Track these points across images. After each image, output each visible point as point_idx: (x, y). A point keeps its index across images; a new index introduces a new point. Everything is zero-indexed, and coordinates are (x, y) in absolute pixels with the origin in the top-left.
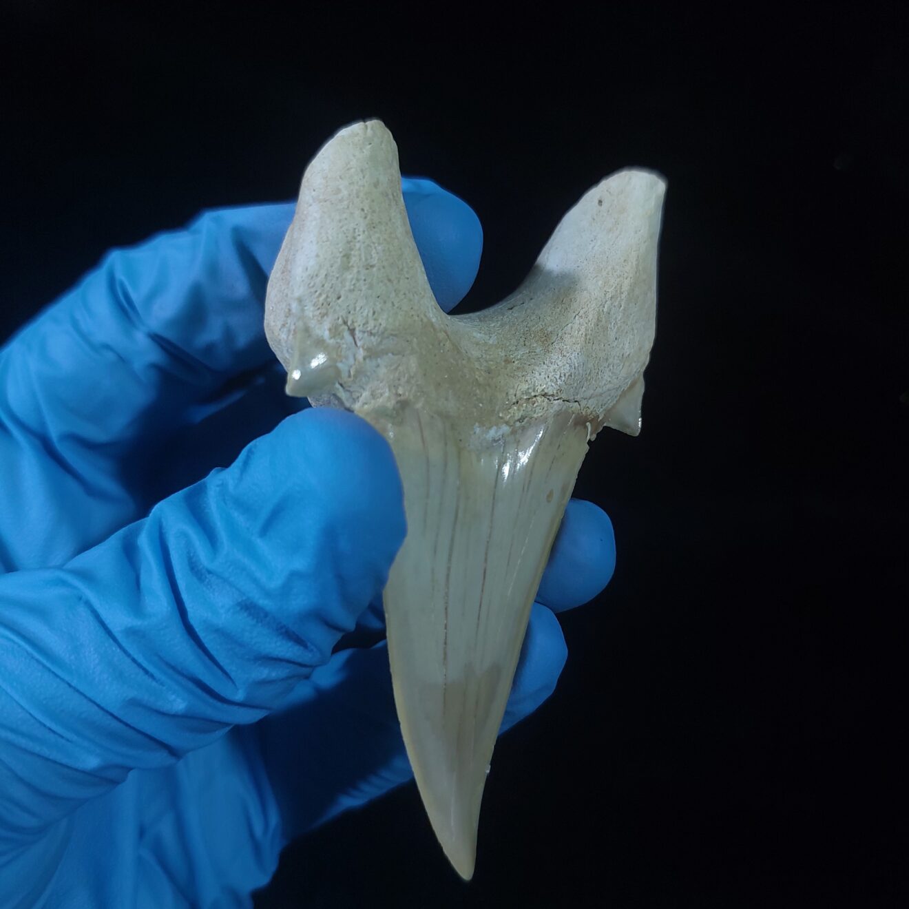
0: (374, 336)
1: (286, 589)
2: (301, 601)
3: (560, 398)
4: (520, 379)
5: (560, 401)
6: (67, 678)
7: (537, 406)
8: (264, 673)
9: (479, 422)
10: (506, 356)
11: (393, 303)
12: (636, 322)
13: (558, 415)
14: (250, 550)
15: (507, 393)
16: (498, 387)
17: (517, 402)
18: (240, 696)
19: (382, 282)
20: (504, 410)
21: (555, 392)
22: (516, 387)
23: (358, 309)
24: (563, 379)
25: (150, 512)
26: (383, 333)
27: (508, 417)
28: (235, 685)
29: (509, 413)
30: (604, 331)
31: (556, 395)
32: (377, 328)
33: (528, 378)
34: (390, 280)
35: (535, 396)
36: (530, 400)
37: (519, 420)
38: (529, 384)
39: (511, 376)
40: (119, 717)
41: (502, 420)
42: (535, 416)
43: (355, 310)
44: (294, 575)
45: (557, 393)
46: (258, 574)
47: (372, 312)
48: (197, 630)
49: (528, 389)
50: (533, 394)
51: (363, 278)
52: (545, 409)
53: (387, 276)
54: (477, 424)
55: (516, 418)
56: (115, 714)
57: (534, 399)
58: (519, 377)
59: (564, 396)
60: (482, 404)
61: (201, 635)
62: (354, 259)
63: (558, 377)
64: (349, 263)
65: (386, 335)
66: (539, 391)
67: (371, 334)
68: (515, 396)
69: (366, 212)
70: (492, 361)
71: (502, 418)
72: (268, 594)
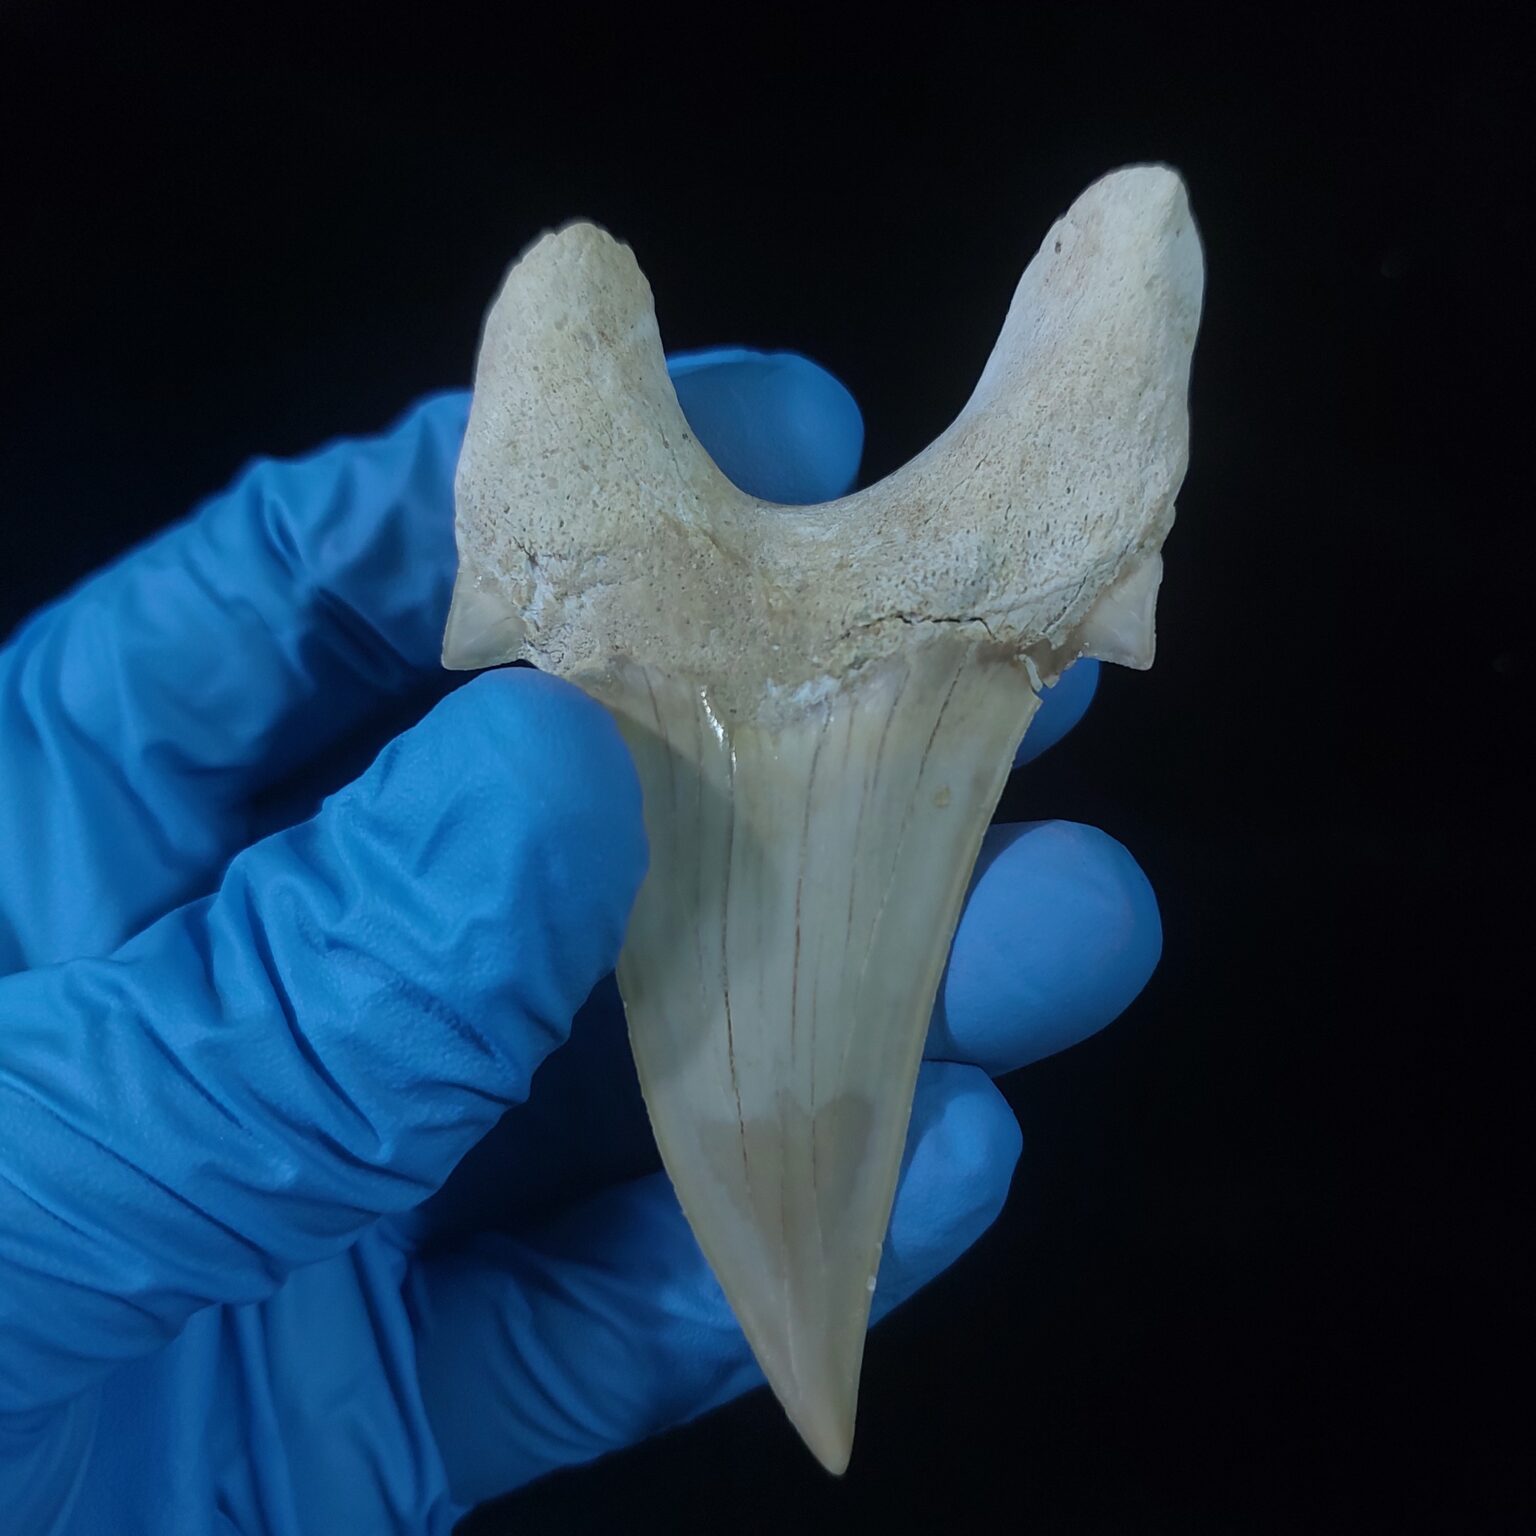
0: (566, 559)
1: (463, 952)
2: (488, 969)
3: (929, 617)
4: (853, 593)
5: (929, 623)
6: (96, 1134)
7: (884, 637)
8: (424, 1112)
9: (773, 677)
10: (842, 557)
11: (594, 502)
12: (1115, 452)
13: (929, 648)
14: (401, 897)
15: (829, 622)
16: (813, 613)
17: (848, 635)
18: (383, 1154)
19: (571, 472)
20: (823, 651)
21: (915, 607)
22: (844, 609)
23: (535, 522)
24: (930, 580)
25: (227, 868)
26: (579, 553)
27: (830, 661)
28: (376, 1135)
29: (832, 655)
30: (1039, 481)
31: (918, 612)
32: (566, 547)
33: (867, 590)
34: (586, 468)
35: (880, 620)
36: (871, 627)
37: (851, 666)
38: (867, 601)
39: (839, 591)
40: (185, 1196)
41: (820, 670)
42: (884, 654)
43: (531, 524)
44: (477, 925)
45: (919, 608)
46: (415, 933)
47: (557, 524)
48: (312, 1041)
49: (866, 608)
50: (875, 616)
51: (540, 472)
52: (900, 639)
53: (581, 462)
54: (770, 681)
55: (846, 662)
56: (179, 1192)
57: (878, 625)
58: (851, 590)
59: (937, 613)
60: (778, 645)
61: (319, 1048)
62: (524, 446)
63: (919, 579)
64: (517, 453)
65: (585, 554)
66: (886, 609)
67: (561, 557)
68: (843, 623)
69: (541, 370)
70: (813, 570)
71: (818, 666)
72: (434, 964)
